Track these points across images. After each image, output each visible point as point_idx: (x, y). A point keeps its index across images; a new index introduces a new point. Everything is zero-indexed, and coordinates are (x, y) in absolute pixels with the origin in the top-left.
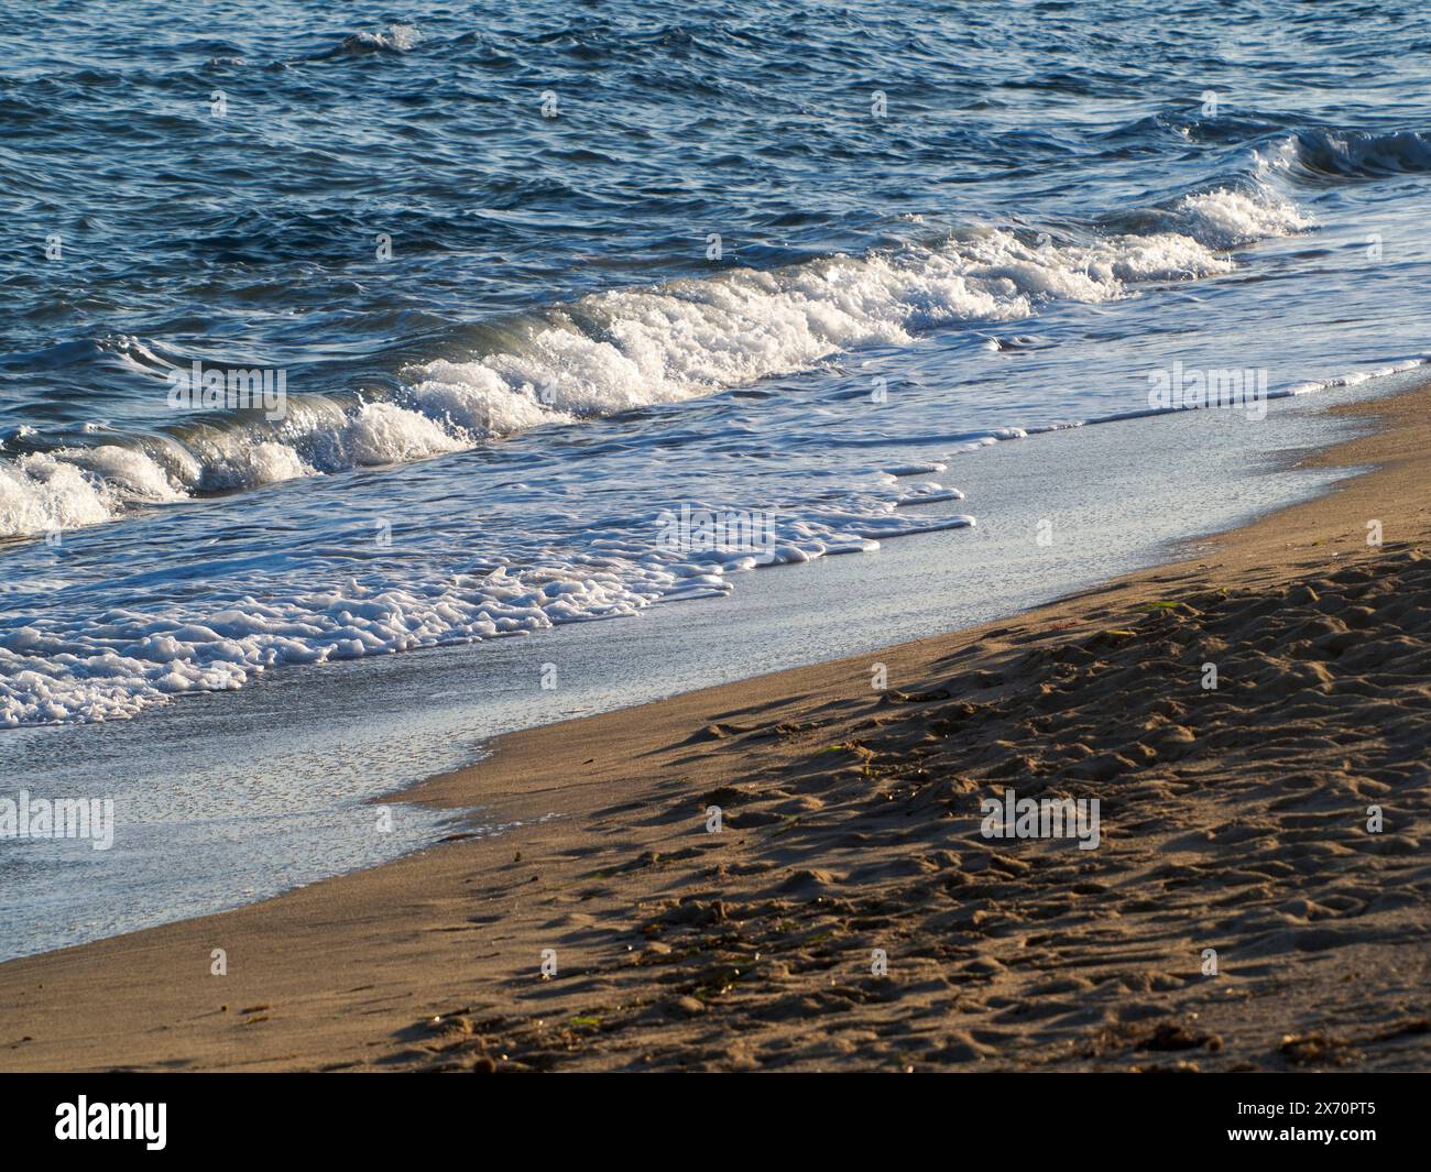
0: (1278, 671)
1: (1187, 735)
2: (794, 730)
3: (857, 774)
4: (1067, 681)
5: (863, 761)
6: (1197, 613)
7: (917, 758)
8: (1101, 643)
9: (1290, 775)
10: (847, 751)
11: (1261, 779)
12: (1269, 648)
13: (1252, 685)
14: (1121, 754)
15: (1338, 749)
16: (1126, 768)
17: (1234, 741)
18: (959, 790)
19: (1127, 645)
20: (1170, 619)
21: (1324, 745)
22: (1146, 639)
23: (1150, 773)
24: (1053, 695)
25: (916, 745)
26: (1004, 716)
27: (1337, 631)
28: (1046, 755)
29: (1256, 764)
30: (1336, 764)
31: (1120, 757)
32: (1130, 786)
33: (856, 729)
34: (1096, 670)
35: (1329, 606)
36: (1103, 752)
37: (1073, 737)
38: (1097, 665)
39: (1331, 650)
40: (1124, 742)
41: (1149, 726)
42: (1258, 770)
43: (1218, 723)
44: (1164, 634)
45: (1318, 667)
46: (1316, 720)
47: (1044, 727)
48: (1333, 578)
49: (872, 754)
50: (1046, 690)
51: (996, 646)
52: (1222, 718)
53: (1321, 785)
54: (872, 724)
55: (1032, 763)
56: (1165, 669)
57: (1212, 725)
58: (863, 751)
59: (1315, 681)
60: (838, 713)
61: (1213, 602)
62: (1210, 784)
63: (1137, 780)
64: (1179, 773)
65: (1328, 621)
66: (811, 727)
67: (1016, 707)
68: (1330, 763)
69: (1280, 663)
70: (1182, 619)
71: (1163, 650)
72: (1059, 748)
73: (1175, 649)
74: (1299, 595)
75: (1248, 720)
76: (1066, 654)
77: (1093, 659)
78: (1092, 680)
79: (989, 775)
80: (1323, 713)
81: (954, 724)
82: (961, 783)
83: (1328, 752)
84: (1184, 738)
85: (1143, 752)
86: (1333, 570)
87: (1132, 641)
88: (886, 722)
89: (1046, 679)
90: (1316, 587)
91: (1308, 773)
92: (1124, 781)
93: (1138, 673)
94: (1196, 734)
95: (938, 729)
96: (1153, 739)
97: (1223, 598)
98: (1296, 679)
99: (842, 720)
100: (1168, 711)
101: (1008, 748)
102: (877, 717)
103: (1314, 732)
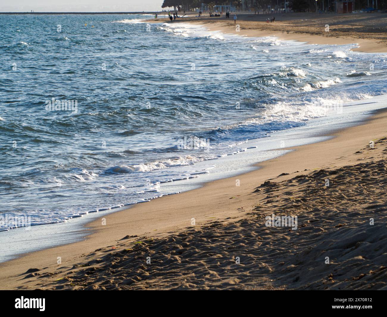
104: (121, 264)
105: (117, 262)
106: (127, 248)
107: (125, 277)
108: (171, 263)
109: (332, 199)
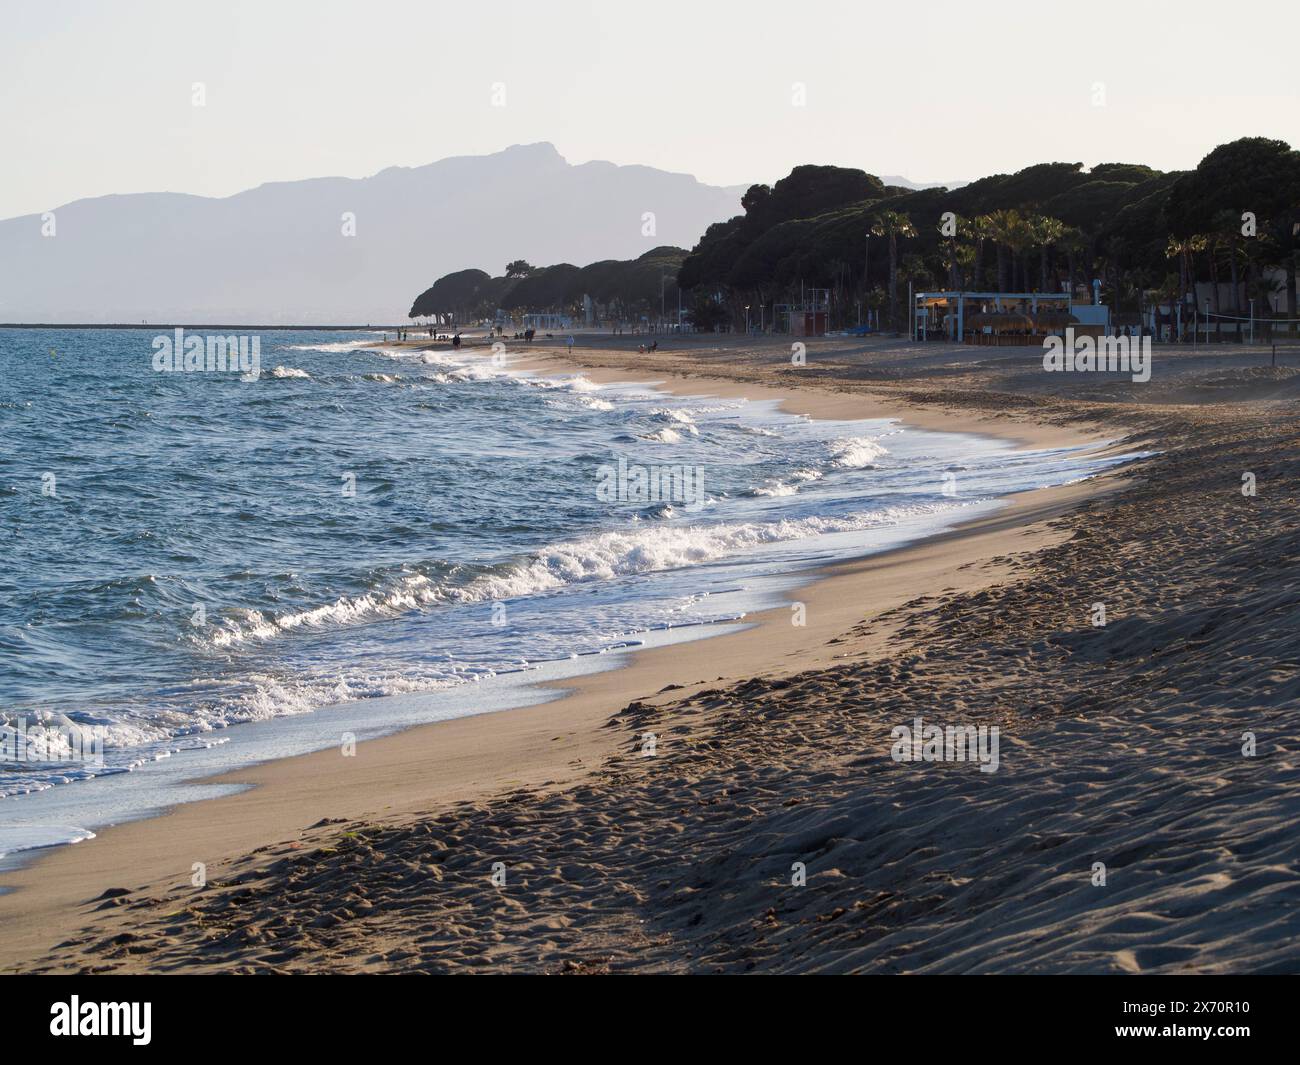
0: (412, 870)
1: (368, 904)
2: (159, 902)
3: (195, 926)
4: (304, 875)
5: (198, 918)
6: (368, 839)
7: (227, 916)
8: (319, 855)
9: (424, 924)
10: (188, 914)
11: (409, 927)
12: (407, 857)
13: (400, 877)
14: (335, 914)
15: (448, 911)
16: (338, 922)
17: (394, 907)
18: (251, 934)
19: (332, 857)
20: (354, 843)
21: (439, 909)
22: (343, 853)
23: (351, 924)
24: (296, 883)
25: (225, 910)
26: (271, 894)
27: (442, 849)
28: (295, 915)
29: (405, 919)
30: (447, 918)
31: (334, 916)
32: (341, 931)
33: (192, 901)
34: (318, 870)
35: (437, 835)
36: (325, 913)
37: (308, 905)
38: (318, 867)
39: (440, 858)
40: (336, 908)
41: (348, 899)
42: (406, 922)
43: (384, 897)
44: (350, 850)
45: (434, 868)
46: (435, 895)
47: (292, 900)
48: (436, 821)
49: (202, 914)
50: (292, 880)
51: (262, 857)
52: (386, 894)
53: (439, 930)
54: (201, 899)
55: (288, 919)
56: (354, 869)
57: (380, 898)
58: (197, 913)
59: (432, 875)
60: (181, 892)
61: (375, 833)
62: (382, 929)
63: (345, 928)
64: (366, 924)
65: (437, 843)
66: (168, 900)
67: (276, 890)
68: (443, 918)
69: (415, 866)
70: (360, 842)
71: (352, 859)
72: (302, 911)
73: (358, 858)
74: (421, 830)
75: (399, 896)
76: (301, 861)
77: (315, 864)
78: (315, 875)
79: (266, 926)
80: (438, 892)
81: (244, 898)
82: (251, 930)
83: (442, 912)
84: (366, 906)
85: (346, 913)
86: (436, 816)
87: (335, 854)
88: (208, 898)
89: (291, 874)
90: (430, 825)
91: (433, 924)
92: (337, 928)
93: (340, 872)
94: (372, 903)
95: (237, 901)
96: (351, 906)
97: (380, 831)
98: (422, 874)
99: (184, 897)
100: (357, 891)
101: (274, 912)
102: (204, 895)
103: (434, 902)
104: (311, 881)
105: (300, 878)
106: (324, 848)
107: (318, 910)
108: (421, 880)
109: (777, 744)
